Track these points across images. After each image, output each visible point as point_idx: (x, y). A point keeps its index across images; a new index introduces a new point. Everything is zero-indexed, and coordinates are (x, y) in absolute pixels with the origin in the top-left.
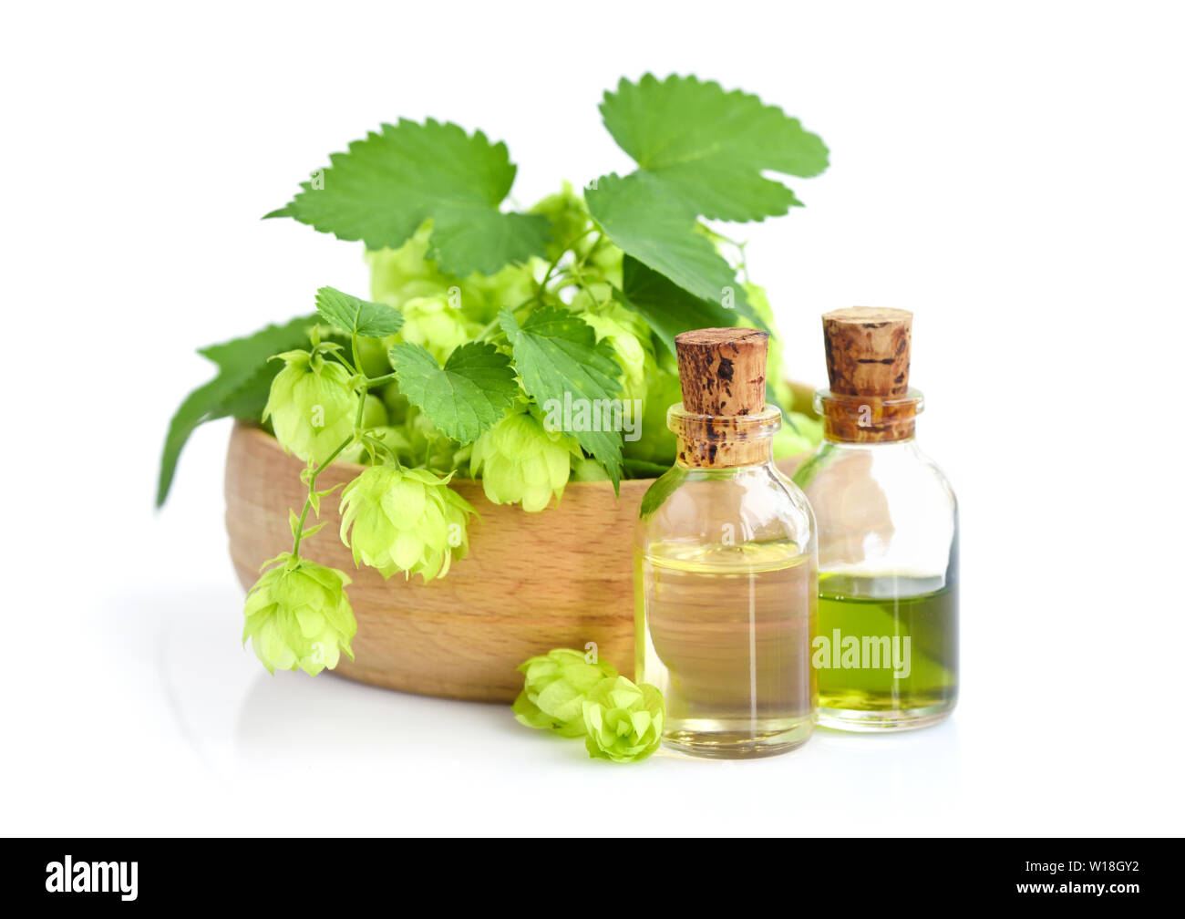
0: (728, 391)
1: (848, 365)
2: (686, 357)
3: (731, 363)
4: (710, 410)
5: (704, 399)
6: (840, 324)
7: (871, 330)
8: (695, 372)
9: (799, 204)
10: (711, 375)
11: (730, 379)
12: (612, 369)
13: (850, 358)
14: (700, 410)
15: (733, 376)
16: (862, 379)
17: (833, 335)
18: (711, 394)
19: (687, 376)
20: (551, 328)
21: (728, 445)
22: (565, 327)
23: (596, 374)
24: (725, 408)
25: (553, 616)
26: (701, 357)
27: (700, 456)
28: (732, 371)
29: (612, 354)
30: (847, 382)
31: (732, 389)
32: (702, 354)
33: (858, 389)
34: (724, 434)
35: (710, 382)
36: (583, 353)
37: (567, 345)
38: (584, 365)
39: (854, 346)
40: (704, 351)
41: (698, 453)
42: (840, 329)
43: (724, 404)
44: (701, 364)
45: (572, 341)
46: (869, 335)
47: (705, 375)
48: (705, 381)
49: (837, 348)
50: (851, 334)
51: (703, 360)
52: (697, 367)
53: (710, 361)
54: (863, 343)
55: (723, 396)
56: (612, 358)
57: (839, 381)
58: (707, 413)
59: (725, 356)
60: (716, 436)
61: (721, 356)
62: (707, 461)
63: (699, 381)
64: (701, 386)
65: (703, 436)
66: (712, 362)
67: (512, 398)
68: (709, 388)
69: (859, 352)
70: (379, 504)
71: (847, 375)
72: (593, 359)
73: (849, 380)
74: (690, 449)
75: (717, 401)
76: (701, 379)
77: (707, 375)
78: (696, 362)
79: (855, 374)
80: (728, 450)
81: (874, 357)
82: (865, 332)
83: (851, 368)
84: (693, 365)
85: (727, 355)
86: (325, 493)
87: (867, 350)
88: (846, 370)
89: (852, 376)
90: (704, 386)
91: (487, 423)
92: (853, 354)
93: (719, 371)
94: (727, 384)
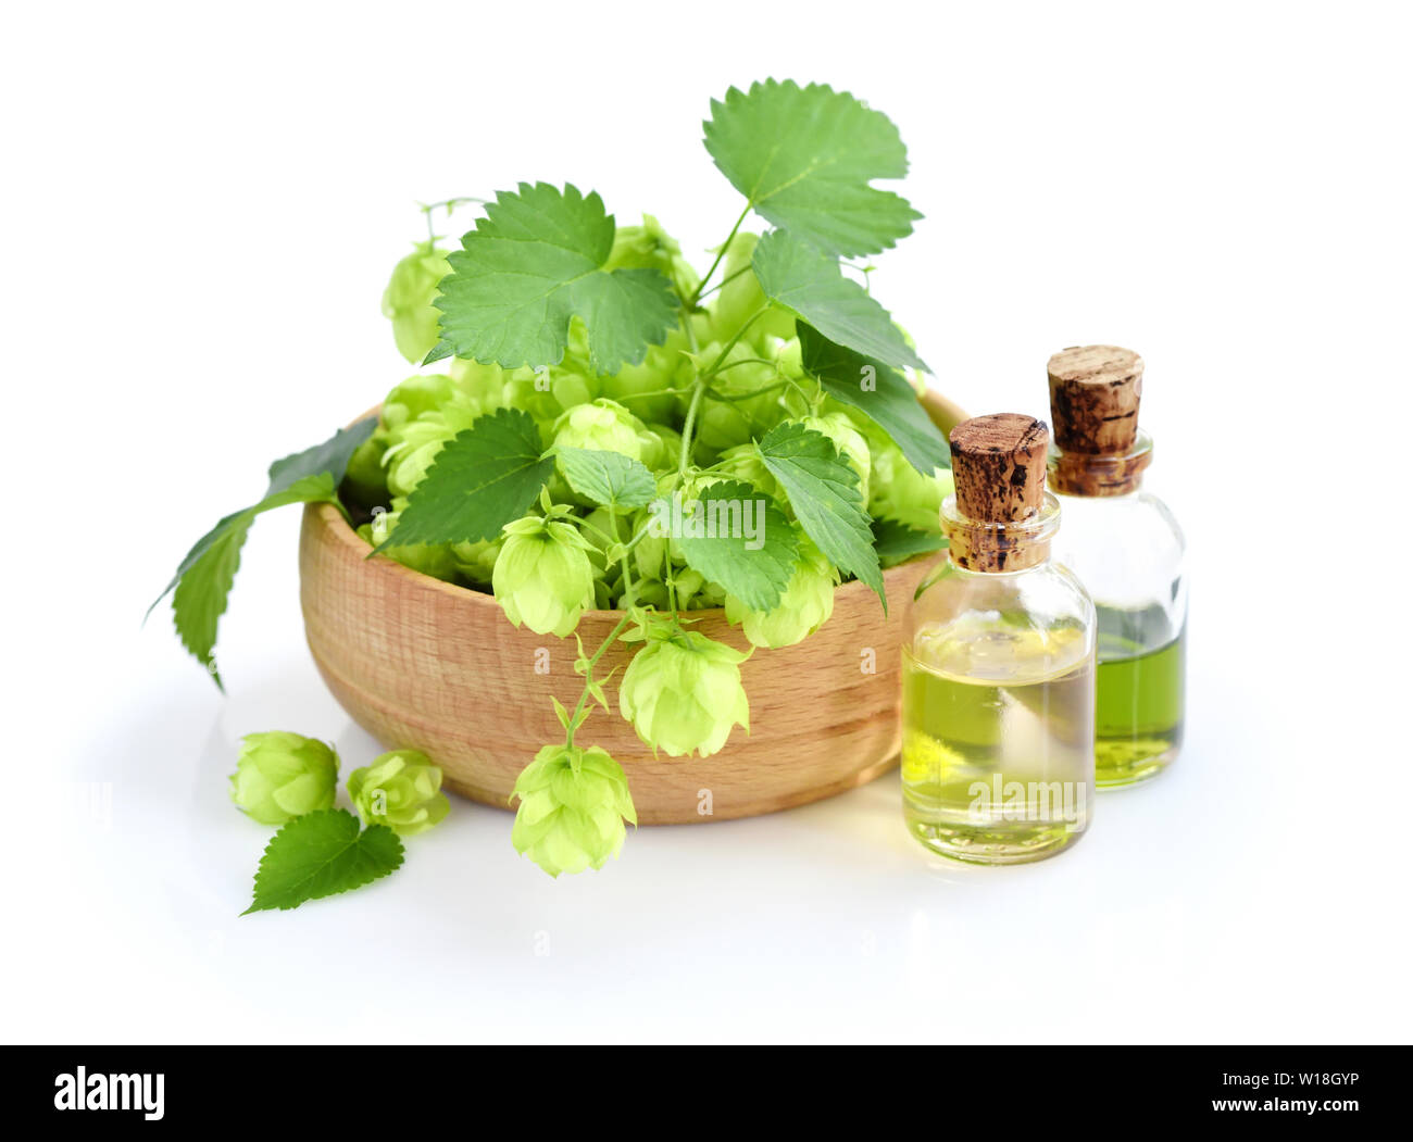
0: (1020, 497)
1: (1091, 425)
2: (974, 466)
3: (1024, 468)
4: (1001, 518)
5: (994, 506)
6: (1083, 384)
7: (1118, 387)
8: (984, 481)
9: (919, 216)
10: (1003, 482)
11: (1023, 486)
12: (850, 477)
13: (1094, 417)
14: (988, 517)
15: (1027, 481)
16: (1106, 437)
17: (1074, 396)
18: (1003, 501)
19: (974, 484)
20: (789, 447)
21: (1019, 550)
22: (803, 443)
23: (838, 487)
24: (1017, 513)
25: (795, 735)
26: (993, 467)
27: (987, 563)
28: (1025, 476)
29: (848, 461)
30: (1088, 440)
31: (1023, 493)
32: (994, 463)
33: (1101, 446)
34: (1016, 540)
35: (1002, 490)
36: (823, 467)
37: (808, 462)
38: (827, 481)
39: (1100, 406)
40: (997, 459)
41: (985, 560)
42: (1083, 390)
43: (1016, 509)
44: (993, 473)
45: (809, 456)
46: (1115, 393)
47: (996, 483)
48: (996, 489)
49: (1079, 408)
50: (1097, 394)
51: (996, 470)
52: (988, 477)
53: (1003, 468)
54: (1109, 401)
55: (1016, 502)
56: (848, 465)
57: (1079, 441)
58: (997, 520)
59: (1019, 463)
60: (1008, 542)
61: (1015, 464)
62: (995, 566)
63: (989, 490)
64: (992, 494)
65: (994, 544)
66: (1005, 471)
67: (793, 548)
68: (1000, 496)
69: (1104, 411)
70: (692, 695)
71: (1089, 434)
72: (832, 471)
73: (1092, 438)
74: (974, 556)
75: (1009, 507)
76: (992, 488)
77: (1000, 483)
78: (987, 472)
79: (1099, 432)
80: (1018, 554)
81: (1119, 413)
82: (1111, 390)
83: (1095, 427)
84: (982, 474)
85: (1021, 461)
86: (604, 681)
87: (1113, 408)
88: (1089, 429)
89: (1096, 435)
90: (995, 495)
91: (781, 583)
92: (1098, 413)
93: (1012, 478)
94: (1020, 490)
